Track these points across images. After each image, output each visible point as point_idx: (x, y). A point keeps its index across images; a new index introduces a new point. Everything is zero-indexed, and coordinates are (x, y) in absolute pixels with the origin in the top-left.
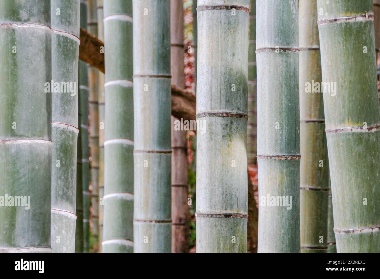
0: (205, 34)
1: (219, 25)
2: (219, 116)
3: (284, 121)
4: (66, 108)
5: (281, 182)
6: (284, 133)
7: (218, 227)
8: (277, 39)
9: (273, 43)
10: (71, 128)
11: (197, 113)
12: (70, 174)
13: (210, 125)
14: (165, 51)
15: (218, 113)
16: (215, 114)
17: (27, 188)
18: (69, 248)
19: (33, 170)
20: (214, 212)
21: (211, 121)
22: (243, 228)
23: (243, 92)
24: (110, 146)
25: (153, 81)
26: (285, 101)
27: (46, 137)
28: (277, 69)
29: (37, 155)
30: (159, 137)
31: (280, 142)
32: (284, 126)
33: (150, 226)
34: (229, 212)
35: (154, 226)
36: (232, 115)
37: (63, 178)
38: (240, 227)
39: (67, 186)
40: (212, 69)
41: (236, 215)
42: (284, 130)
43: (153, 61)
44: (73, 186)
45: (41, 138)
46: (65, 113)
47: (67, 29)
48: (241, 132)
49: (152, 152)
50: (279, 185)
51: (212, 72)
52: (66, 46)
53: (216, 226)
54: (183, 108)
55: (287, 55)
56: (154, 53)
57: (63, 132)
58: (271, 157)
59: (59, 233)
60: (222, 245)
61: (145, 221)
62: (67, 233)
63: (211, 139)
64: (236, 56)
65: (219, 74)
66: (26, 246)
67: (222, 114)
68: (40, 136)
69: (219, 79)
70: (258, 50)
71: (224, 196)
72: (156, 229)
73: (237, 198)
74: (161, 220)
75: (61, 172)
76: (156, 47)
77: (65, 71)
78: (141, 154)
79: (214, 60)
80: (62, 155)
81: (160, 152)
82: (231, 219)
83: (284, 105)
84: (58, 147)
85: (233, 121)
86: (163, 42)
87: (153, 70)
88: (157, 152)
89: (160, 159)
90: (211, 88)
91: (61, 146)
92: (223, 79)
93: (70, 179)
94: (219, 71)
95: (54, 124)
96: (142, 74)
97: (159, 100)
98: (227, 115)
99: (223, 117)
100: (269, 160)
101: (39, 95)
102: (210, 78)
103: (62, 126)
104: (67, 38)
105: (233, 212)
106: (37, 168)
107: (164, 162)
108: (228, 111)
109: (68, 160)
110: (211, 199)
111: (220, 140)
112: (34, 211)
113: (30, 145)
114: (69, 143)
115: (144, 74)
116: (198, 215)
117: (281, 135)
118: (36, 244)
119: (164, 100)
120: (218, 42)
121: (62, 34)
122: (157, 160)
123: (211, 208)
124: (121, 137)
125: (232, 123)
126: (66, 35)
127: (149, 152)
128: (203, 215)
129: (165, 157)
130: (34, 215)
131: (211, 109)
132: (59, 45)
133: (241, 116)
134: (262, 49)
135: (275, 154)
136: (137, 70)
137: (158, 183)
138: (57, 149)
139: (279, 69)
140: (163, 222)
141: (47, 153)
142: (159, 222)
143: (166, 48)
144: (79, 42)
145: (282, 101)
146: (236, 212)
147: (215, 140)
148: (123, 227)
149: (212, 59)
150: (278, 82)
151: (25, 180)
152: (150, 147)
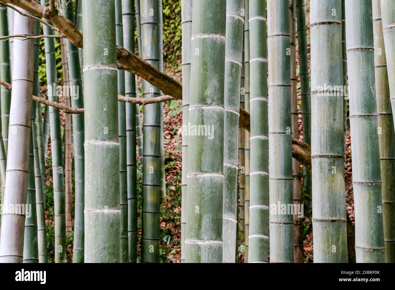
0: (316, 108)
1: (324, 103)
2: (326, 157)
3: (370, 160)
4: (231, 154)
5: (370, 199)
6: (370, 168)
7: (327, 228)
8: (363, 110)
9: (360, 111)
10: (234, 166)
11: (312, 155)
12: (233, 194)
13: (321, 163)
14: (288, 118)
15: (325, 155)
16: (323, 156)
17: (209, 204)
18: (232, 241)
19: (212, 192)
20: (324, 218)
21: (321, 160)
22: (344, 229)
23: (341, 142)
24: (253, 175)
25: (281, 136)
26: (369, 148)
27: (220, 172)
28: (364, 128)
29: (215, 183)
30: (285, 170)
31: (367, 173)
32: (370, 163)
33: (280, 226)
34: (334, 218)
35: (283, 226)
36: (334, 157)
37: (229, 197)
38: (342, 229)
39: (231, 202)
40: (321, 128)
41: (339, 221)
42: (370, 166)
43: (281, 124)
44: (234, 202)
45: (217, 173)
46: (231, 157)
47: (233, 108)
48: (340, 167)
49: (281, 179)
50: (368, 201)
51: (321, 130)
52: (232, 118)
53: (326, 227)
54: (298, 152)
55: (370, 119)
56: (281, 119)
57: (229, 168)
58: (362, 183)
59: (227, 231)
60: (330, 240)
61: (277, 223)
62: (231, 231)
63: (321, 172)
64: (336, 120)
65: (325, 131)
66: (208, 240)
67: (328, 156)
68: (217, 171)
69: (325, 134)
70: (351, 116)
71: (331, 208)
72: (284, 228)
73: (340, 209)
74: (287, 222)
75: (228, 193)
76: (282, 115)
77: (231, 132)
78: (274, 181)
79: (322, 123)
80: (228, 182)
81: (286, 180)
82: (336, 223)
83: (369, 150)
84: (226, 178)
85: (336, 161)
86: (287, 113)
87: (281, 129)
88: (284, 179)
89: (286, 184)
90: (320, 140)
91: (228, 177)
92: (328, 134)
93: (233, 197)
94: (326, 129)
95: (225, 164)
96: (274, 132)
97: (285, 148)
98: (331, 156)
99: (329, 158)
100: (360, 185)
101: (216, 147)
102: (320, 134)
103: (229, 165)
104: (232, 113)
105: (337, 219)
106: (215, 191)
107: (288, 186)
108: (332, 154)
109: (232, 186)
110: (322, 210)
111: (327, 172)
112: (213, 217)
113: (211, 177)
114: (233, 175)
115: (275, 132)
116: (314, 220)
117: (368, 169)
118: (214, 238)
119: (288, 147)
120: (324, 112)
121: (229, 111)
122: (284, 184)
123: (322, 216)
124: (260, 170)
125: (334, 161)
126: (232, 111)
127: (279, 179)
128: (317, 221)
129: (289, 183)
130: (213, 220)
131: (321, 153)
132: (228, 117)
133: (340, 157)
134: (354, 116)
135: (364, 181)
136: (271, 130)
137: (284, 199)
138: (225, 179)
139: (365, 128)
140: (288, 224)
141: (220, 182)
142: (285, 224)
143: (288, 116)
144: (239, 115)
145: (368, 147)
146: (338, 219)
147: (324, 172)
148: (262, 227)
149: (321, 122)
150: (365, 136)
151: (208, 198)
152: (279, 176)
